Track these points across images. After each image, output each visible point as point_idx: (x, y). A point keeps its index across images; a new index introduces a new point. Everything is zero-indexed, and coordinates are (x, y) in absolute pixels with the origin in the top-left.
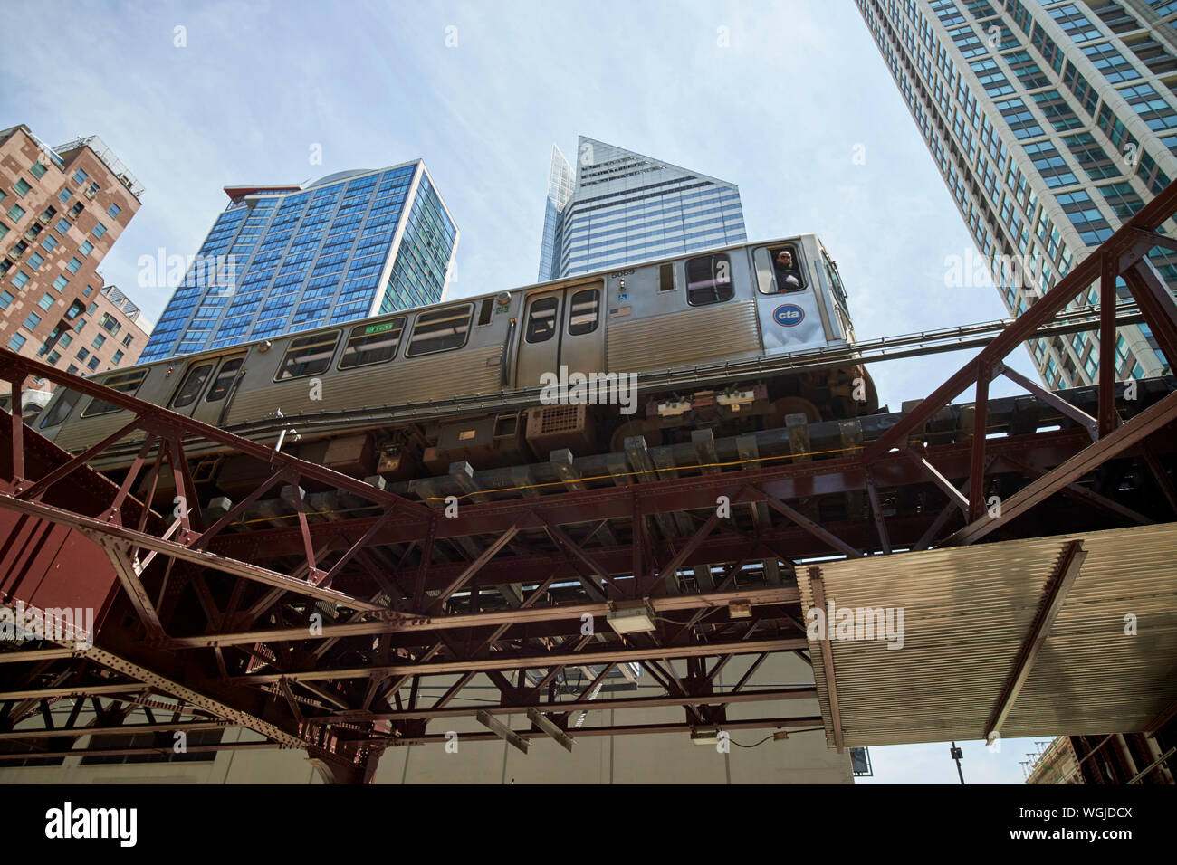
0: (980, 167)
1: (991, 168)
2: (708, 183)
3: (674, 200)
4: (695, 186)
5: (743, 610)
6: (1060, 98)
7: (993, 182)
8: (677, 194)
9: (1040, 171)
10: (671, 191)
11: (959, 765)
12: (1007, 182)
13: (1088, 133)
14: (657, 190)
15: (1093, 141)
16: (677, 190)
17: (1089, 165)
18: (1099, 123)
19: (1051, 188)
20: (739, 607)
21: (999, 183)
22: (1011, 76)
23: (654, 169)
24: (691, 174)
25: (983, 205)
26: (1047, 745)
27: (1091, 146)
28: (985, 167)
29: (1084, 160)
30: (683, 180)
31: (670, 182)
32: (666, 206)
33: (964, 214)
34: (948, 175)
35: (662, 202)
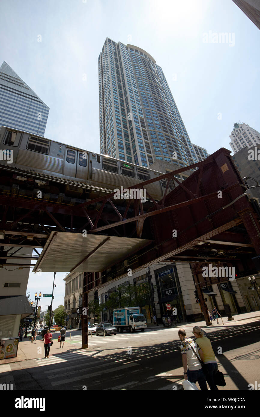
0: (108, 139)
1: (110, 140)
2: (41, 103)
3: (29, 101)
4: (37, 101)
5: (31, 238)
6: (128, 133)
7: (109, 143)
8: (30, 100)
9: (119, 147)
10: (29, 98)
11: (55, 276)
12: (112, 145)
13: (129, 144)
14: (25, 95)
15: (130, 146)
16: (31, 99)
17: (127, 150)
18: (132, 143)
19: (119, 151)
20: (30, 237)
21: (110, 144)
22: (122, 123)
23: (26, 88)
24: (37, 97)
25: (105, 147)
26: (68, 274)
27: (129, 147)
28: (109, 139)
29: (127, 149)
30: (34, 97)
31: (30, 95)
32: (26, 101)
33: (101, 147)
34: (101, 136)
35: (25, 100)
